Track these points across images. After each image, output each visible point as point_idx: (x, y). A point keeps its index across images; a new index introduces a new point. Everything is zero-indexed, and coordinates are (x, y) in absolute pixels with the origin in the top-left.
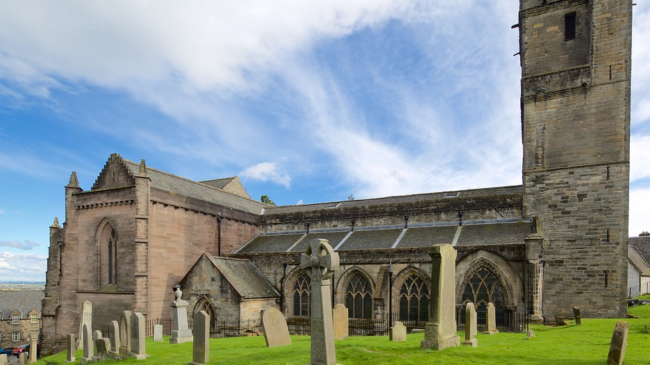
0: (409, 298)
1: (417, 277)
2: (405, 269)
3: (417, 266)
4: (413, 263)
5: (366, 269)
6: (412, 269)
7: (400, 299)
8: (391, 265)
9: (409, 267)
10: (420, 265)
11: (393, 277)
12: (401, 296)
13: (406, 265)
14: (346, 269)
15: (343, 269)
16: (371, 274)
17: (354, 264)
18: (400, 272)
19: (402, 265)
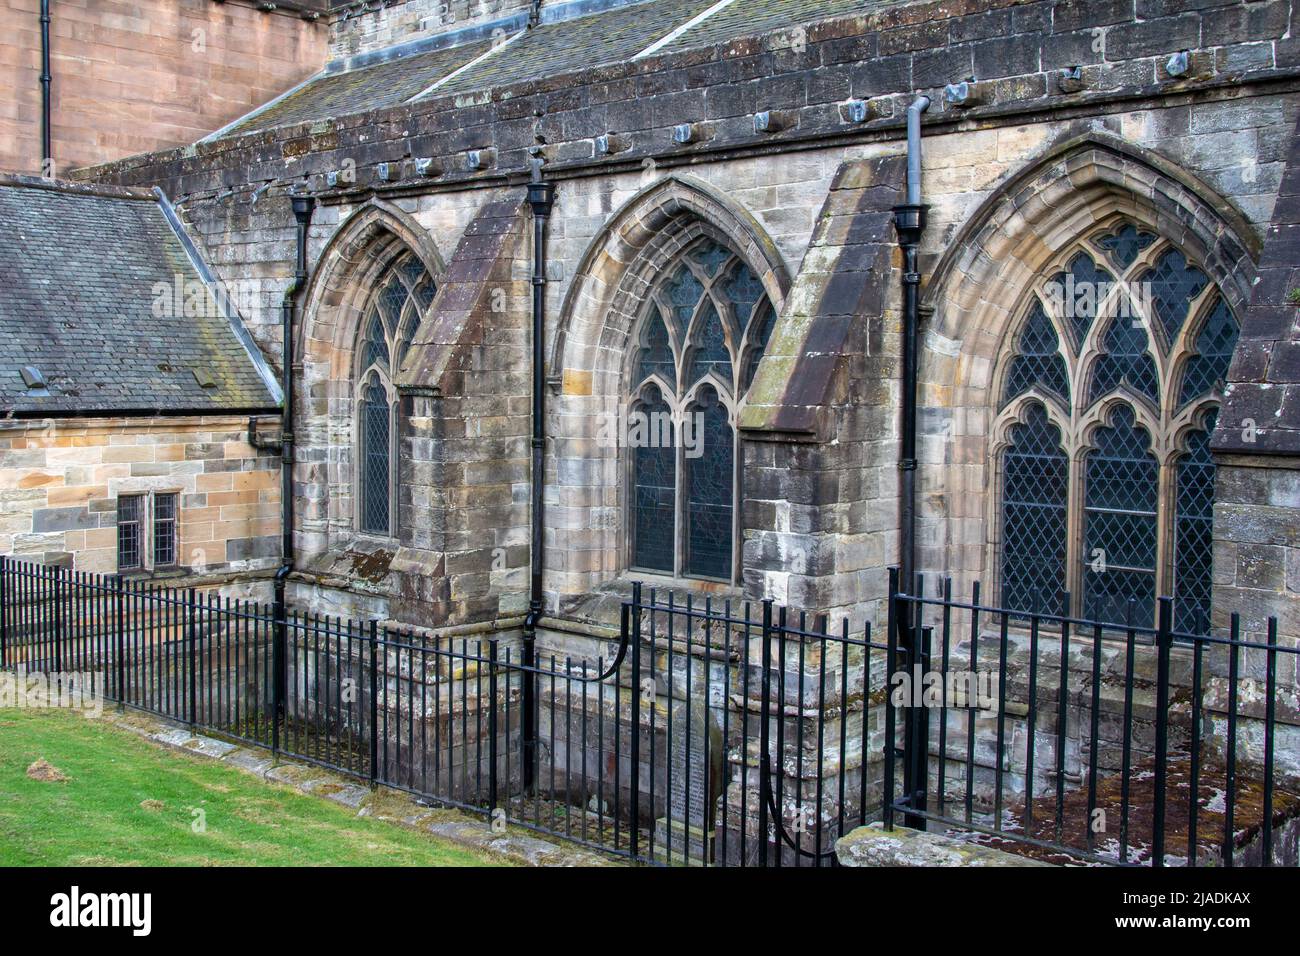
0: (1074, 432)
1: (1147, 236)
2: (1037, 167)
3: (1138, 129)
4: (1100, 106)
5: (740, 199)
6: (1094, 167)
7: (998, 436)
8: (914, 144)
9: (1067, 150)
10: (1174, 126)
11: (935, 246)
12: (1014, 410)
13: (1036, 138)
14: (619, 199)
15: (595, 206)
16: (773, 231)
17: (667, 161)
18: (992, 206)
19: (1010, 134)
